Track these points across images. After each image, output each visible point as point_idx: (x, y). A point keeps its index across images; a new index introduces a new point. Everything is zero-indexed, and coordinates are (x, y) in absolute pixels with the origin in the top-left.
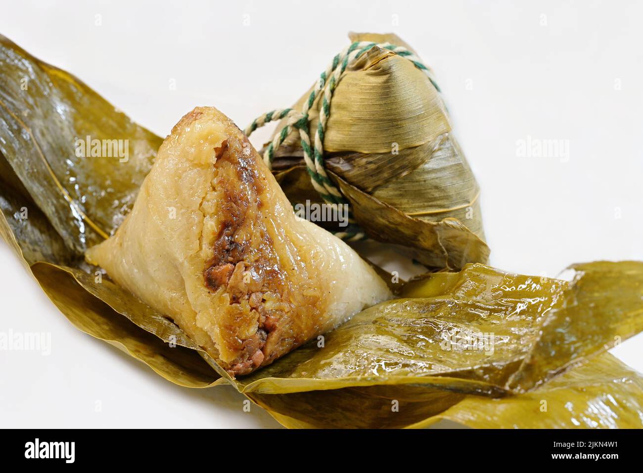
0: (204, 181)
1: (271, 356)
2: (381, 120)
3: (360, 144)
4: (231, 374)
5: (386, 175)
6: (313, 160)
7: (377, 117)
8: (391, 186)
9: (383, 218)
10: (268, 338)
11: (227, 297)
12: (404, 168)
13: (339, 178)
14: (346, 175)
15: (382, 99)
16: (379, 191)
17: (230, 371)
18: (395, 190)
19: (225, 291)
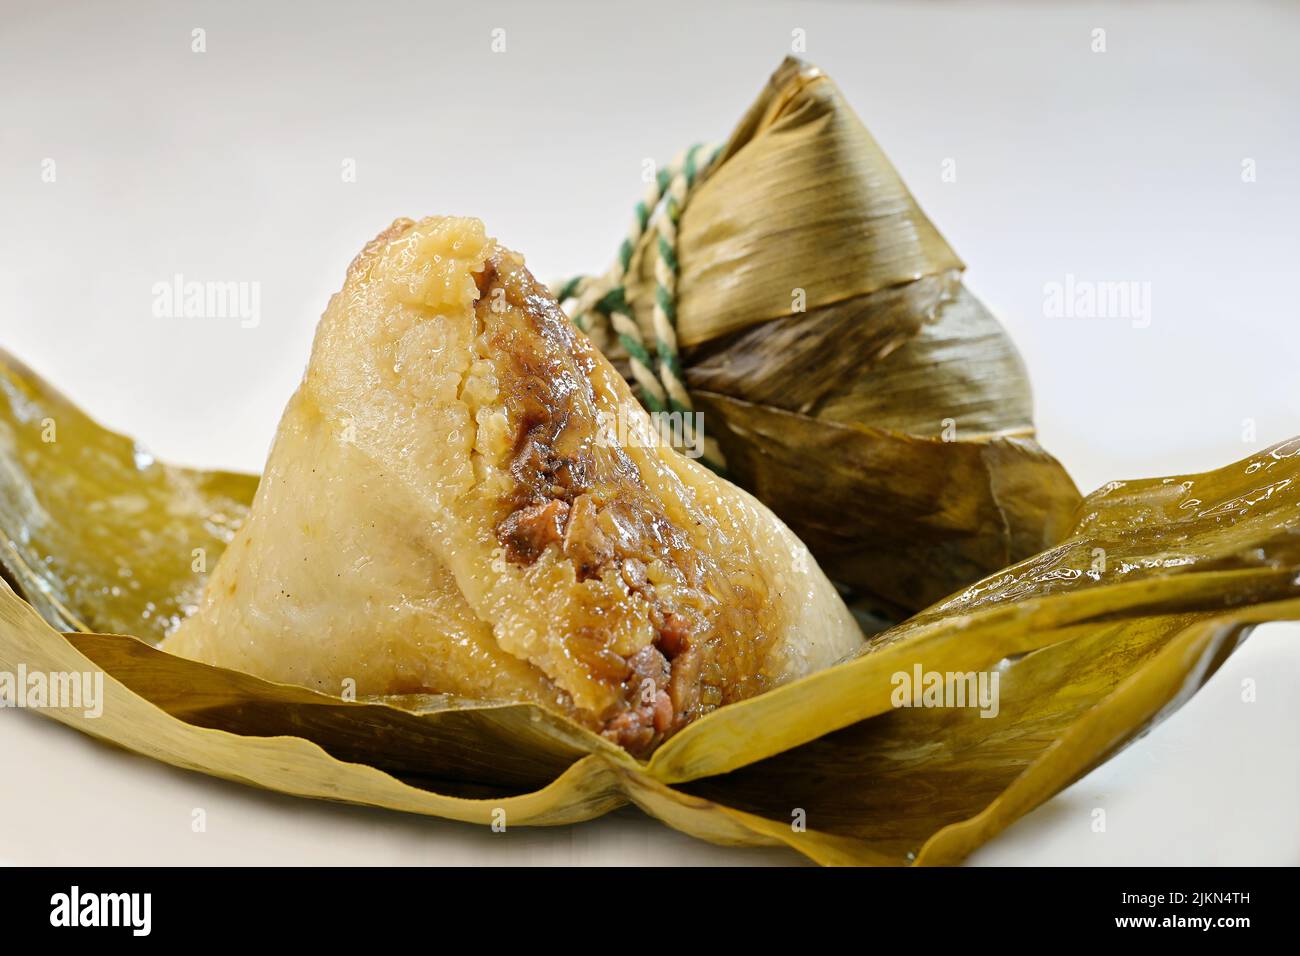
0: (459, 339)
1: (686, 713)
2: (823, 224)
3: (776, 295)
4: (611, 739)
5: (844, 361)
6: (657, 374)
7: (813, 218)
8: (858, 388)
9: (850, 464)
10: (672, 668)
11: (570, 568)
12: (886, 334)
13: (728, 399)
14: (745, 385)
15: (819, 173)
16: (831, 405)
17: (606, 733)
18: (870, 395)
19: (561, 556)
